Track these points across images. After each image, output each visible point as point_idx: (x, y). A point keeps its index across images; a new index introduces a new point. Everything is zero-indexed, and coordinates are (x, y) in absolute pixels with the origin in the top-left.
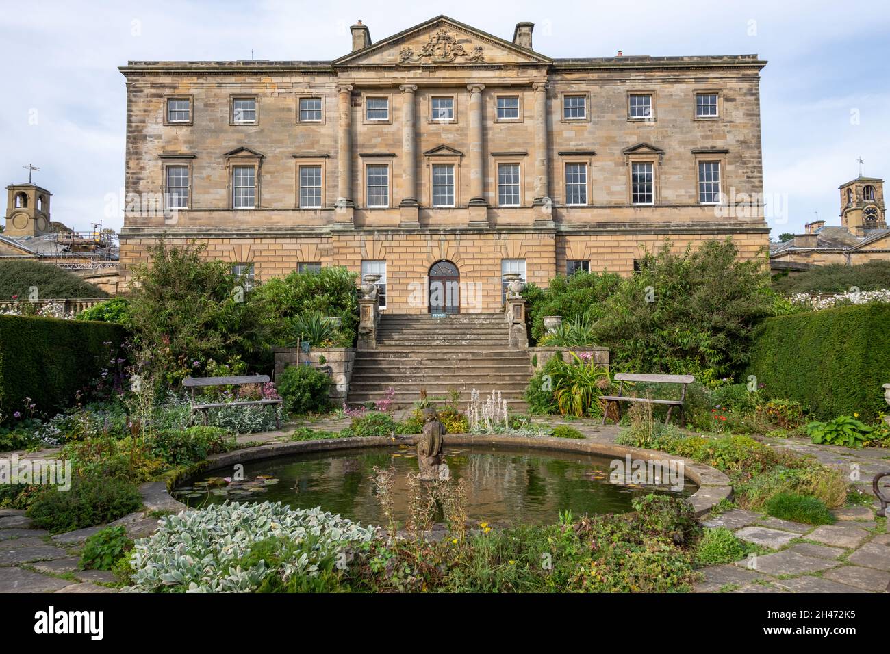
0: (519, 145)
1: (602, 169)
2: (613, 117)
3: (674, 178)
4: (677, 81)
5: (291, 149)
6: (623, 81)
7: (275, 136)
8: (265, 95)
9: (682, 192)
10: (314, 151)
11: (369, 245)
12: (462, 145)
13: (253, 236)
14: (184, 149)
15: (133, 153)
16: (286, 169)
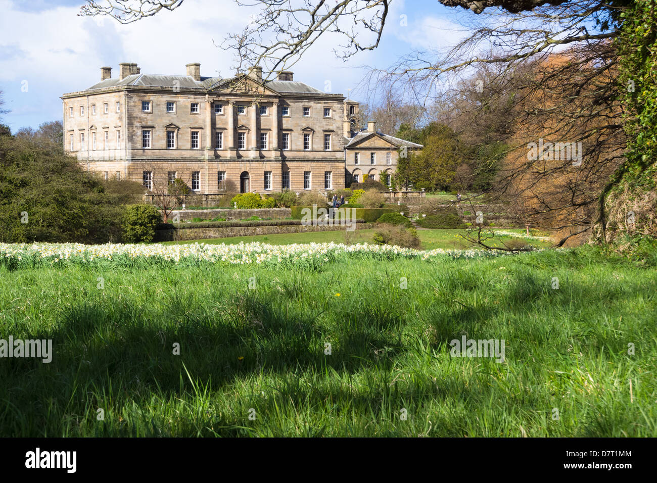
0: (267, 125)
1: (294, 136)
2: (298, 116)
3: (317, 140)
4: (319, 103)
5: (188, 124)
6: (302, 102)
7: (183, 119)
8: (179, 101)
9: (319, 146)
10: (196, 125)
11: (220, 165)
12: (248, 125)
13: (177, 160)
14: (150, 124)
15: (130, 124)
16: (187, 132)
